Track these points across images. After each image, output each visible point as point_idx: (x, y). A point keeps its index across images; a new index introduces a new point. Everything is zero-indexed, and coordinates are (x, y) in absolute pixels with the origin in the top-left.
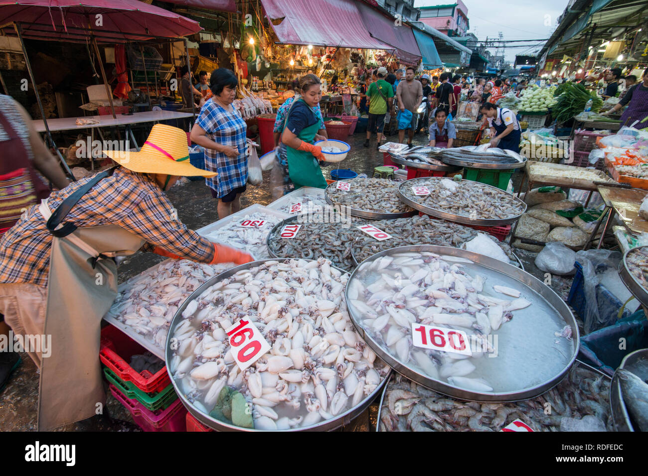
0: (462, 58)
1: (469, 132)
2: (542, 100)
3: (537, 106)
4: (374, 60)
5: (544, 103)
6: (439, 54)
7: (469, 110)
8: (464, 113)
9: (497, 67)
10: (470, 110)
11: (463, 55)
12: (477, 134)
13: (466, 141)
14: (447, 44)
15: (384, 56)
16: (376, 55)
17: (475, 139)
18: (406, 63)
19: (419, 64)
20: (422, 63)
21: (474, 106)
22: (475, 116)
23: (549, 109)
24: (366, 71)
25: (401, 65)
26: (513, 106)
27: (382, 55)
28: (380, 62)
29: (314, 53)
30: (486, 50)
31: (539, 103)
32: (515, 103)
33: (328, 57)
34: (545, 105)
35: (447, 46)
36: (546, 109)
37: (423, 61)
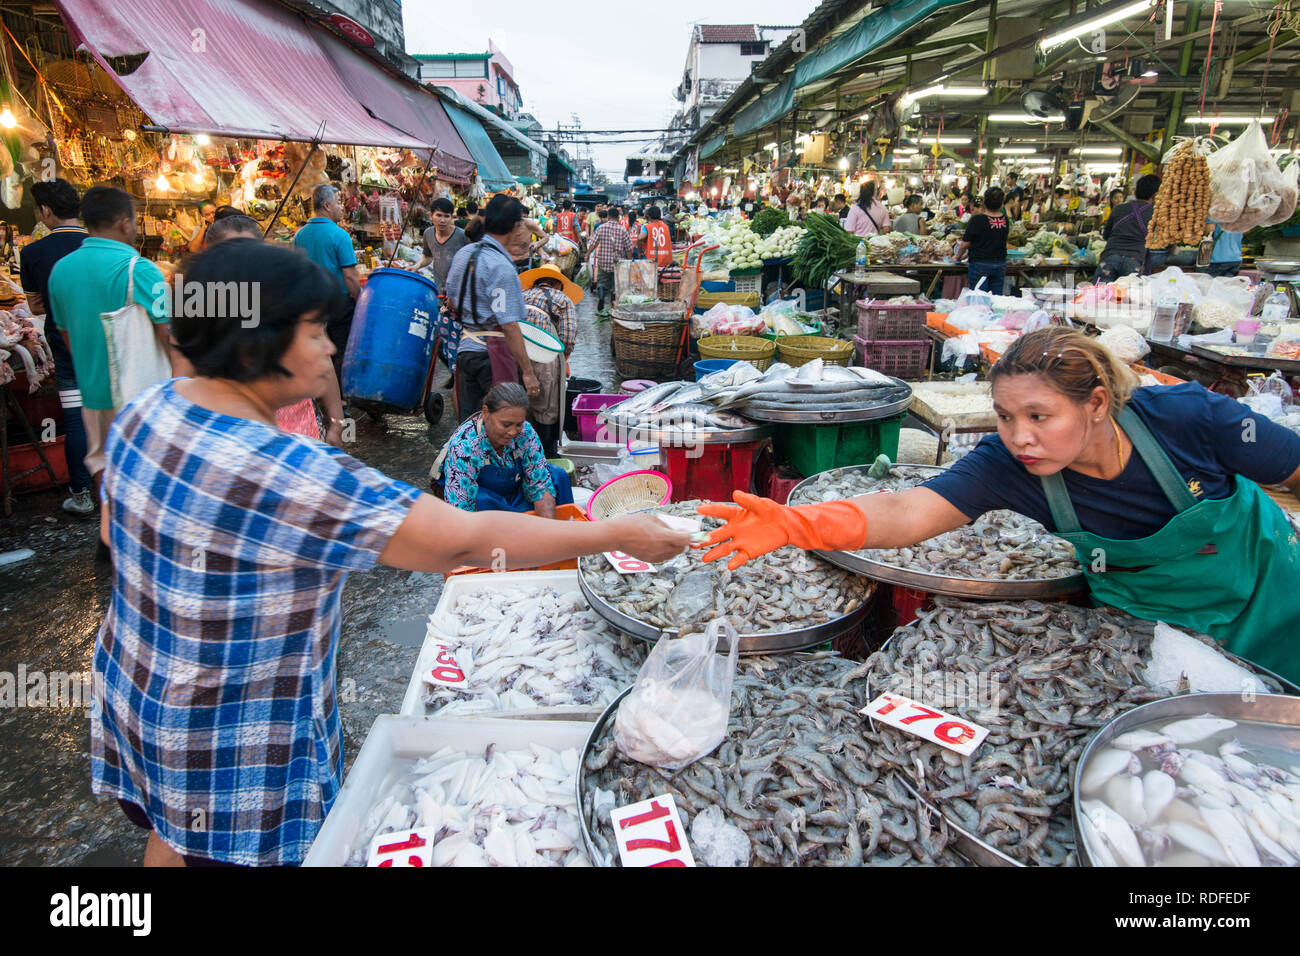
0: (534, 165)
1: (666, 326)
2: (748, 245)
3: (743, 258)
4: (378, 173)
5: (753, 252)
6: (502, 156)
7: (637, 277)
8: (630, 285)
9: (585, 181)
10: (639, 277)
11: (535, 158)
12: (682, 328)
13: (665, 347)
14: (504, 134)
15: (399, 163)
16: (380, 161)
17: (680, 338)
18: (451, 179)
19: (473, 179)
20: (479, 178)
21: (644, 267)
22: (653, 290)
23: (764, 261)
24: (363, 199)
25: (437, 183)
26: (719, 262)
27: (394, 160)
28: (391, 176)
29: (212, 156)
30: (561, 147)
31: (744, 252)
32: (722, 257)
33: (267, 168)
34: (756, 255)
35: (504, 139)
36: (759, 263)
37: (482, 175)
